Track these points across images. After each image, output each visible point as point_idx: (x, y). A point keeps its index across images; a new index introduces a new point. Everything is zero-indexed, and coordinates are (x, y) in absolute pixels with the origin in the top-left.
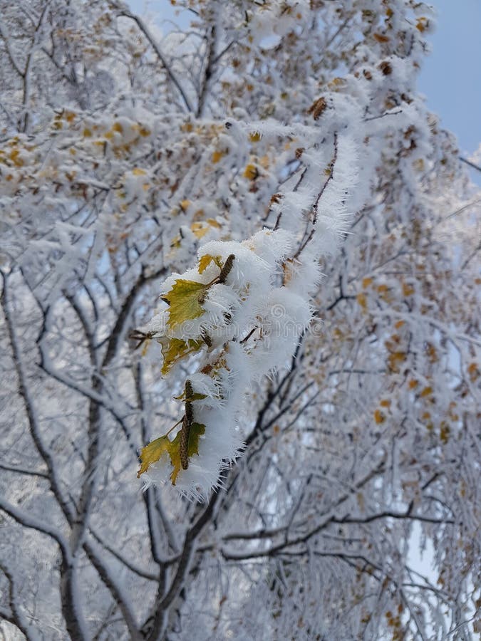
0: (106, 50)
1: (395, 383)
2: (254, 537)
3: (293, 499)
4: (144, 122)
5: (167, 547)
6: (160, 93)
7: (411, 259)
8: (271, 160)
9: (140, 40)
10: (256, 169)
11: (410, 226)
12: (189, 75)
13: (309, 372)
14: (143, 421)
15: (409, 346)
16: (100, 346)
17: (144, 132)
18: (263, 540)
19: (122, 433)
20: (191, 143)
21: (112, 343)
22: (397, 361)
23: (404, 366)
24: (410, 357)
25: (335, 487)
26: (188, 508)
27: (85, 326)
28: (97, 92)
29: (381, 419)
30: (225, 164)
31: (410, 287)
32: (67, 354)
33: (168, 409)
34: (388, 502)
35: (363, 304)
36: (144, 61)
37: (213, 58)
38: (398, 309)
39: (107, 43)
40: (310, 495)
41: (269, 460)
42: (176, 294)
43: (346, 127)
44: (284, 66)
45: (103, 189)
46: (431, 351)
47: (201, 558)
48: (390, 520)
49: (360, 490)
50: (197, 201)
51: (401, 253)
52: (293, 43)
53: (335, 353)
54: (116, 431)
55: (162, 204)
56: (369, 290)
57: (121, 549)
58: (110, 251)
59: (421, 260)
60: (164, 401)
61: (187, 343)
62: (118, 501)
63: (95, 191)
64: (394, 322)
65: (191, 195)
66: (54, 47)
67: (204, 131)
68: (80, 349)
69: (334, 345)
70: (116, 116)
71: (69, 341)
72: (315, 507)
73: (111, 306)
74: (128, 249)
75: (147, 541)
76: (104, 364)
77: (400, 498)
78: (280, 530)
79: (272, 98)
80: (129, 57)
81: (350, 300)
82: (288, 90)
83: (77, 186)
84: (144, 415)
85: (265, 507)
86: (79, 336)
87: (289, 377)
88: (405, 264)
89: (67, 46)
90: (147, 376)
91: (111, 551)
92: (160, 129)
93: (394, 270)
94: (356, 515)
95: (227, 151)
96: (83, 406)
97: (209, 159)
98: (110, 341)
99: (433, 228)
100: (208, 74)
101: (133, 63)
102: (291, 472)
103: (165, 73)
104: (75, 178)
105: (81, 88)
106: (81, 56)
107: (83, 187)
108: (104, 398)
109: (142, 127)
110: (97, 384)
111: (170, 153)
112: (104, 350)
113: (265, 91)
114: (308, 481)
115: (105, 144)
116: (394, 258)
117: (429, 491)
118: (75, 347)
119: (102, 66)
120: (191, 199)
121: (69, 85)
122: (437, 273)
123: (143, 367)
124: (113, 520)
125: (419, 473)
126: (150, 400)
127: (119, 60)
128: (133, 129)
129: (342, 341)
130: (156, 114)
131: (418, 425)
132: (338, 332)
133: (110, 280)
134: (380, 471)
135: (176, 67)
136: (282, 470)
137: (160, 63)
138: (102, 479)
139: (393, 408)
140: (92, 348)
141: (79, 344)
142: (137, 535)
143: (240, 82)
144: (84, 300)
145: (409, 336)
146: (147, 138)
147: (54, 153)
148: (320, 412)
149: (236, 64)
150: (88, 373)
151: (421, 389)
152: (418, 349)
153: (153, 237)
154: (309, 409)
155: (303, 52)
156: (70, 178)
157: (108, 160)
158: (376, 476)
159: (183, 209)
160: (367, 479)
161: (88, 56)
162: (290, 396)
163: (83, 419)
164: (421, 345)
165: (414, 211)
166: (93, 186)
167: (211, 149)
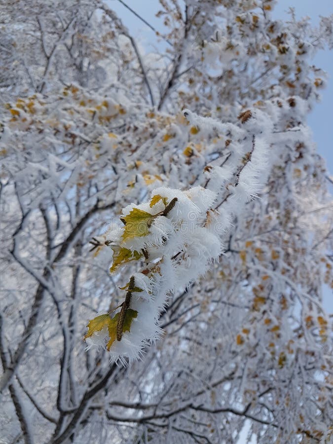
0: (107, 54)
1: (255, 318)
2: (131, 406)
3: (165, 386)
4: (123, 104)
5: (69, 400)
6: (136, 90)
7: (280, 235)
8: (203, 147)
9: (131, 53)
10: (192, 151)
11: (283, 213)
12: (157, 82)
13: (196, 297)
14: (72, 307)
15: (269, 294)
16: (55, 247)
17: (122, 111)
18: (137, 410)
19: (56, 312)
20: (152, 126)
21: (64, 247)
22: (259, 303)
23: (264, 307)
24: (269, 302)
25: (196, 383)
26: (90, 376)
27: (49, 231)
28: (94, 80)
29: (241, 342)
30: (171, 143)
31: (277, 254)
32: (31, 248)
33: (91, 302)
34: (231, 402)
35: (244, 258)
36: (130, 66)
37: (175, 75)
38: (266, 267)
39: (109, 50)
40: (178, 385)
41: (154, 355)
42: (132, 218)
43: (261, 132)
44: (221, 91)
45: (87, 141)
46: (283, 301)
47: (91, 413)
48: (230, 414)
49: (214, 389)
50: (147, 164)
51: (274, 229)
52: (230, 77)
53: (218, 287)
54: (51, 310)
55: (121, 161)
56: (249, 250)
57: (35, 395)
58: (79, 185)
59: (286, 237)
60: (90, 296)
61: (133, 253)
62: (41, 359)
63: (81, 141)
64: (262, 275)
65: (144, 159)
66: (73, 44)
67: (162, 120)
68: (40, 247)
69: (217, 282)
70: (106, 96)
71: (34, 240)
72: (180, 394)
73: (70, 222)
74: (91, 186)
75: (55, 394)
76: (55, 261)
77: (241, 400)
78: (152, 406)
79: (209, 108)
80: (121, 62)
81: (235, 254)
82: (222, 106)
83: (69, 135)
84: (74, 303)
85: (144, 387)
86: (42, 238)
87: (181, 298)
88: (275, 237)
89: (81, 46)
90: (82, 275)
91: (28, 395)
92: (133, 112)
93: (267, 240)
94: (207, 406)
95: (174, 135)
96: (33, 287)
97: (161, 138)
98: (63, 247)
99: (298, 217)
100: (171, 84)
101: (123, 66)
102: (167, 366)
103: (142, 77)
104: (69, 129)
105: (84, 74)
106: (90, 54)
107: (73, 136)
108: (49, 284)
109: (122, 108)
110: (47, 273)
111: (136, 129)
112: (57, 251)
113: (206, 104)
114: (179, 375)
115: (94, 113)
116: (269, 232)
117: (262, 399)
118: (37, 246)
119: (101, 64)
120: (144, 161)
121: (76, 71)
122: (296, 249)
123: (81, 269)
124: (35, 372)
125: (258, 385)
126: (81, 293)
127: (114, 62)
128: (115, 107)
129: (224, 280)
130: (132, 102)
131: (265, 351)
132: (222, 273)
133: (73, 204)
134: (230, 378)
135: (150, 75)
136: (162, 363)
137: (140, 70)
138: (34, 342)
139: (251, 336)
140: (49, 248)
141: (41, 243)
142: (49, 387)
143: (192, 94)
144: (52, 215)
145: (270, 287)
146: (124, 116)
147: (57, 110)
148: (198, 327)
149: (191, 81)
150: (42, 265)
151: (272, 326)
152: (276, 298)
153: (110, 182)
154: (191, 324)
155: (236, 84)
156: (66, 128)
157: (94, 124)
158: (227, 381)
159: (136, 166)
160: (220, 382)
161: (94, 55)
162: (179, 312)
163: (31, 296)
164: (278, 296)
165: (288, 203)
166: (81, 137)
167: (164, 131)
